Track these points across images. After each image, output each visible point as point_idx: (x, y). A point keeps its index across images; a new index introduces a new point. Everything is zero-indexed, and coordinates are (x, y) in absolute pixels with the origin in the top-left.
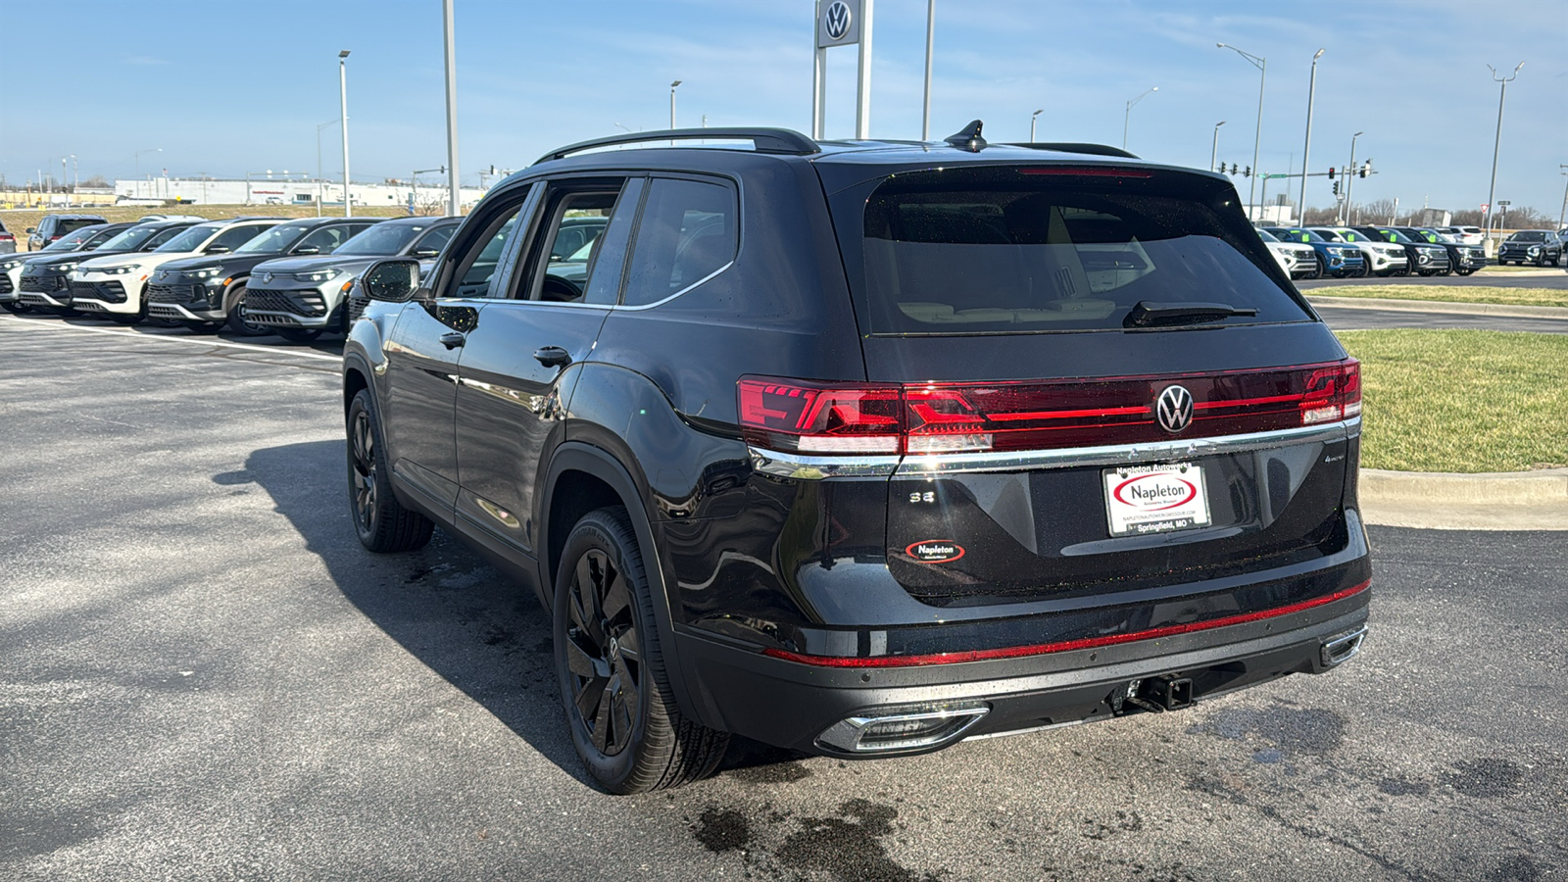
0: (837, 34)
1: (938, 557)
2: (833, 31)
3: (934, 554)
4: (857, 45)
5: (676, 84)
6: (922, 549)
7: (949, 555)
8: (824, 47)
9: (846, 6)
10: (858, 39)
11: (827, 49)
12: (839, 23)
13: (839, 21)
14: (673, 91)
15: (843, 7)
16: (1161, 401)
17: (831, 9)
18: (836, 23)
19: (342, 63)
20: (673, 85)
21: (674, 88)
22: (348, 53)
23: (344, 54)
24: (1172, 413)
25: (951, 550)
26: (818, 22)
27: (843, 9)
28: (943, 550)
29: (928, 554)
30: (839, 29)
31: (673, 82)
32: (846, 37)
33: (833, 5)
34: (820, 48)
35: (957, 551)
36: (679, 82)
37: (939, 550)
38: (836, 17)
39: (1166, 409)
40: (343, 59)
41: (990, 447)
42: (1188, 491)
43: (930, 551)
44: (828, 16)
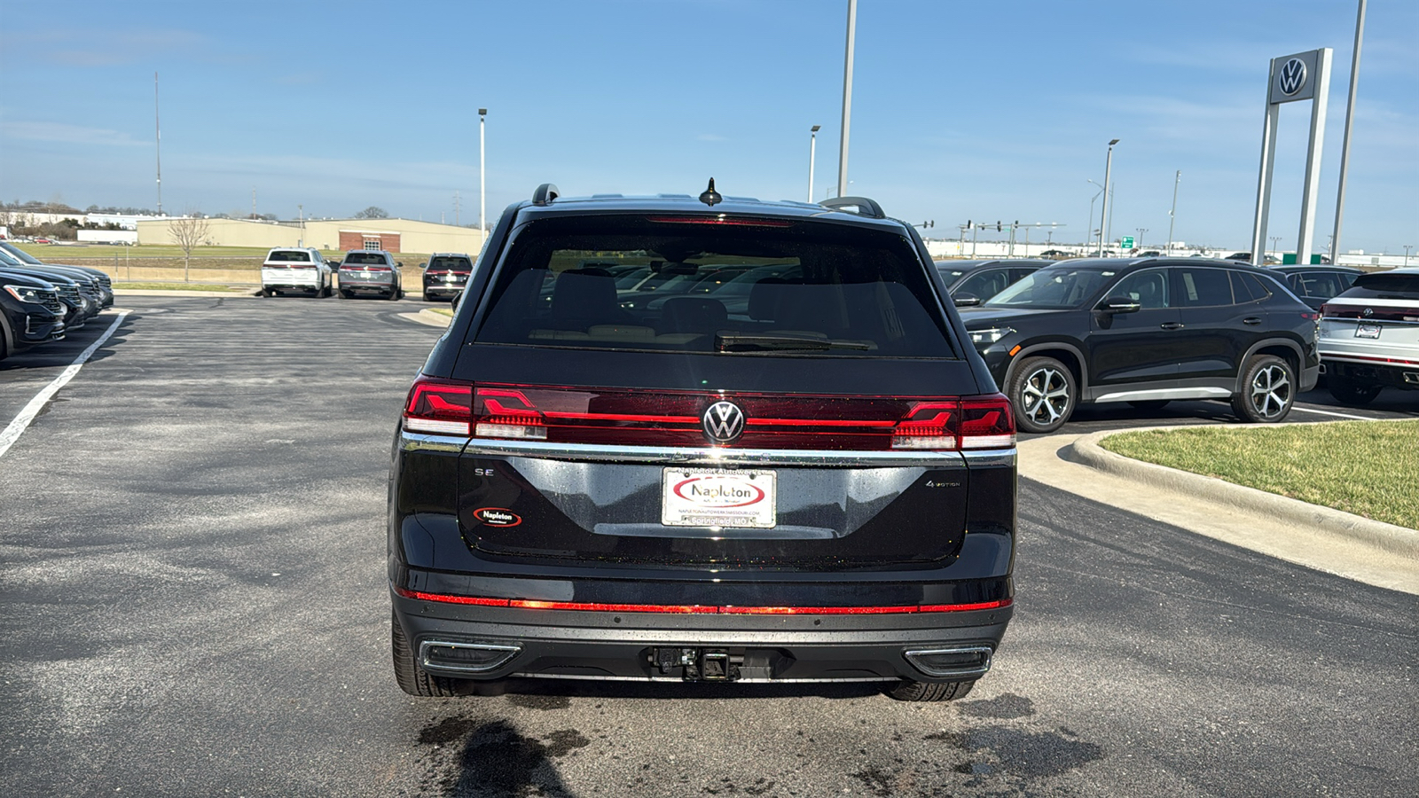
0: (1290, 90)
1: (500, 522)
2: (1286, 87)
3: (496, 519)
4: (1312, 100)
5: (1113, 142)
6: (486, 514)
7: (508, 521)
8: (1277, 103)
9: (1302, 63)
10: (1313, 94)
11: (1280, 105)
12: (1294, 81)
13: (1294, 77)
14: (1110, 149)
15: (1299, 63)
16: (708, 414)
17: (1287, 66)
18: (1290, 79)
19: (813, 136)
20: (1111, 144)
21: (1111, 146)
22: (819, 127)
23: (815, 129)
24: (718, 425)
25: (510, 518)
26: (1272, 80)
27: (1299, 66)
28: (503, 517)
29: (491, 519)
30: (1293, 86)
31: (1110, 141)
32: (1300, 93)
33: (1288, 63)
34: (1273, 104)
35: (515, 519)
36: (1117, 141)
37: (500, 517)
38: (1291, 74)
39: (712, 421)
40: (814, 133)
41: (545, 438)
42: (755, 495)
43: (493, 516)
44: (1282, 72)
